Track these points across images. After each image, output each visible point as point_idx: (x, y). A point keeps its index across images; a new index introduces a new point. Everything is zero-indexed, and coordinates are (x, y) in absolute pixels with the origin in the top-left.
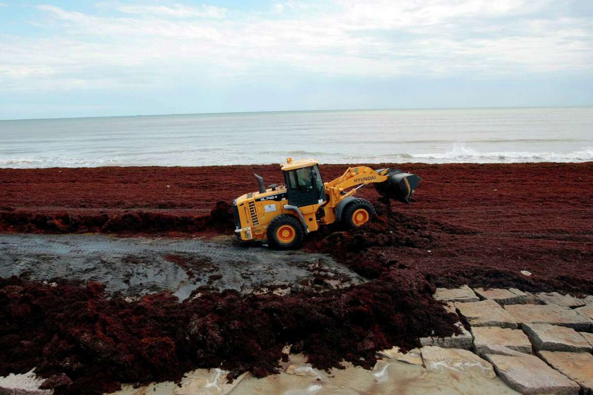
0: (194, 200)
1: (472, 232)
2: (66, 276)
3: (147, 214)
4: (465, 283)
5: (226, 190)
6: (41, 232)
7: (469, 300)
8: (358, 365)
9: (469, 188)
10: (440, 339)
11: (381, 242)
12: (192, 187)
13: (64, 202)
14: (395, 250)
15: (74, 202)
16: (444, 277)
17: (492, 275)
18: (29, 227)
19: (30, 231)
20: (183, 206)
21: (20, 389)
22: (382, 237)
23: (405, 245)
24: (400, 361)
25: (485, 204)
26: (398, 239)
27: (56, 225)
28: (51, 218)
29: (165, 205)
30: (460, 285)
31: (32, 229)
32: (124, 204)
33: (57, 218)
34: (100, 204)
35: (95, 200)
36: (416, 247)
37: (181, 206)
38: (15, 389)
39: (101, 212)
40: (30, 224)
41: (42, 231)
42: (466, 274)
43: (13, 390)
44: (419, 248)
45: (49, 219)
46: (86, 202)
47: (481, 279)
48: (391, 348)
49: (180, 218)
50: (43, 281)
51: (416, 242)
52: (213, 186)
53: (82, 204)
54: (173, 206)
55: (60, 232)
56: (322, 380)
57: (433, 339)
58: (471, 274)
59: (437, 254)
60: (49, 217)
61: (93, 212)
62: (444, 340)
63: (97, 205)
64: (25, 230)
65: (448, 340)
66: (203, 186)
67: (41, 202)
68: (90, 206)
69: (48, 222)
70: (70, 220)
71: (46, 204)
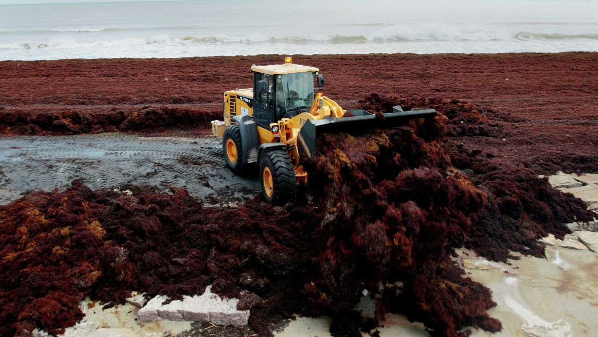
0: (208, 93)
1: (521, 120)
2: (129, 182)
3: (173, 110)
4: (558, 169)
5: (234, 82)
6: (47, 133)
7: (573, 185)
8: (528, 254)
9: (481, 78)
10: (585, 223)
11: (454, 133)
12: (194, 80)
13: (56, 99)
14: (470, 140)
15: (69, 98)
16: (537, 164)
17: (578, 161)
18: (32, 129)
19: (33, 133)
20: (201, 100)
21: (216, 313)
22: (454, 127)
23: (480, 135)
24: (564, 247)
25: (510, 93)
26: (473, 129)
27: (66, 126)
28: (57, 118)
29: (180, 100)
30: (555, 171)
31: (36, 131)
32: (130, 99)
33: (64, 117)
34: (101, 100)
35: (94, 96)
36: (491, 136)
37: (199, 100)
38: (210, 313)
39: (113, 110)
40: (32, 125)
41: (50, 132)
42: (555, 161)
43: (207, 314)
44: (494, 137)
45: (56, 119)
46: (84, 98)
47: (570, 165)
48: (547, 236)
49: (211, 114)
50: (113, 189)
51: (489, 131)
52: (218, 78)
53: (81, 100)
54: (190, 100)
55: (71, 133)
56: (509, 272)
57: (579, 224)
58: (559, 161)
59: (513, 143)
60: (55, 116)
61: (103, 110)
62: (588, 224)
63: (98, 101)
64: (28, 132)
65: (592, 224)
66: (207, 79)
67: (29, 100)
68: (91, 102)
69: (55, 122)
70: (82, 119)
71: (35, 101)
